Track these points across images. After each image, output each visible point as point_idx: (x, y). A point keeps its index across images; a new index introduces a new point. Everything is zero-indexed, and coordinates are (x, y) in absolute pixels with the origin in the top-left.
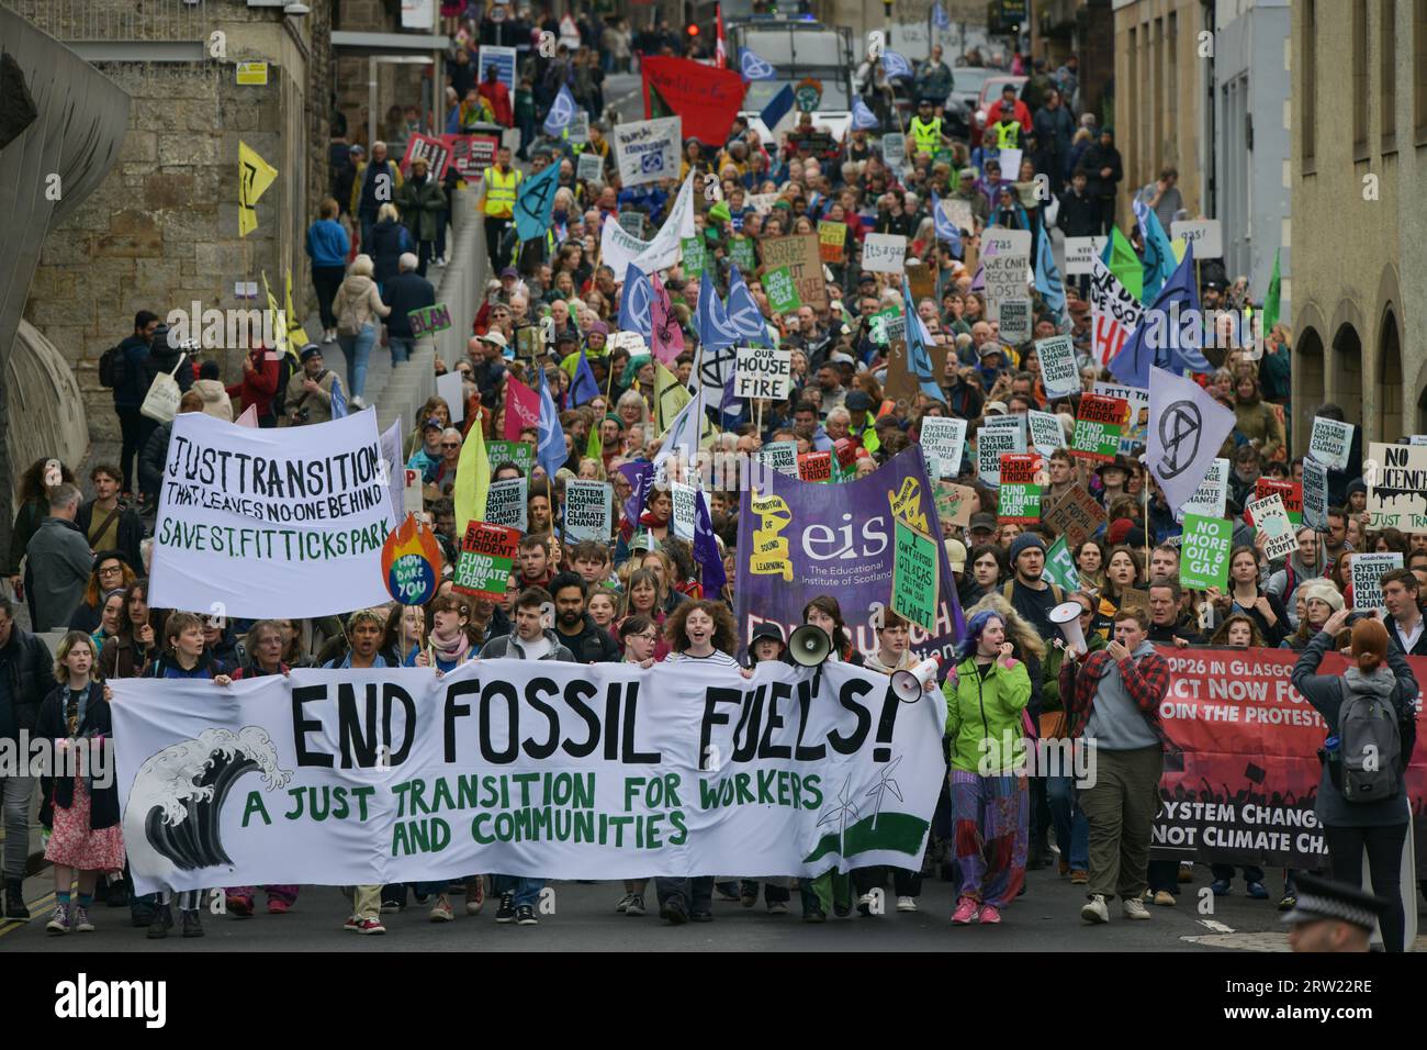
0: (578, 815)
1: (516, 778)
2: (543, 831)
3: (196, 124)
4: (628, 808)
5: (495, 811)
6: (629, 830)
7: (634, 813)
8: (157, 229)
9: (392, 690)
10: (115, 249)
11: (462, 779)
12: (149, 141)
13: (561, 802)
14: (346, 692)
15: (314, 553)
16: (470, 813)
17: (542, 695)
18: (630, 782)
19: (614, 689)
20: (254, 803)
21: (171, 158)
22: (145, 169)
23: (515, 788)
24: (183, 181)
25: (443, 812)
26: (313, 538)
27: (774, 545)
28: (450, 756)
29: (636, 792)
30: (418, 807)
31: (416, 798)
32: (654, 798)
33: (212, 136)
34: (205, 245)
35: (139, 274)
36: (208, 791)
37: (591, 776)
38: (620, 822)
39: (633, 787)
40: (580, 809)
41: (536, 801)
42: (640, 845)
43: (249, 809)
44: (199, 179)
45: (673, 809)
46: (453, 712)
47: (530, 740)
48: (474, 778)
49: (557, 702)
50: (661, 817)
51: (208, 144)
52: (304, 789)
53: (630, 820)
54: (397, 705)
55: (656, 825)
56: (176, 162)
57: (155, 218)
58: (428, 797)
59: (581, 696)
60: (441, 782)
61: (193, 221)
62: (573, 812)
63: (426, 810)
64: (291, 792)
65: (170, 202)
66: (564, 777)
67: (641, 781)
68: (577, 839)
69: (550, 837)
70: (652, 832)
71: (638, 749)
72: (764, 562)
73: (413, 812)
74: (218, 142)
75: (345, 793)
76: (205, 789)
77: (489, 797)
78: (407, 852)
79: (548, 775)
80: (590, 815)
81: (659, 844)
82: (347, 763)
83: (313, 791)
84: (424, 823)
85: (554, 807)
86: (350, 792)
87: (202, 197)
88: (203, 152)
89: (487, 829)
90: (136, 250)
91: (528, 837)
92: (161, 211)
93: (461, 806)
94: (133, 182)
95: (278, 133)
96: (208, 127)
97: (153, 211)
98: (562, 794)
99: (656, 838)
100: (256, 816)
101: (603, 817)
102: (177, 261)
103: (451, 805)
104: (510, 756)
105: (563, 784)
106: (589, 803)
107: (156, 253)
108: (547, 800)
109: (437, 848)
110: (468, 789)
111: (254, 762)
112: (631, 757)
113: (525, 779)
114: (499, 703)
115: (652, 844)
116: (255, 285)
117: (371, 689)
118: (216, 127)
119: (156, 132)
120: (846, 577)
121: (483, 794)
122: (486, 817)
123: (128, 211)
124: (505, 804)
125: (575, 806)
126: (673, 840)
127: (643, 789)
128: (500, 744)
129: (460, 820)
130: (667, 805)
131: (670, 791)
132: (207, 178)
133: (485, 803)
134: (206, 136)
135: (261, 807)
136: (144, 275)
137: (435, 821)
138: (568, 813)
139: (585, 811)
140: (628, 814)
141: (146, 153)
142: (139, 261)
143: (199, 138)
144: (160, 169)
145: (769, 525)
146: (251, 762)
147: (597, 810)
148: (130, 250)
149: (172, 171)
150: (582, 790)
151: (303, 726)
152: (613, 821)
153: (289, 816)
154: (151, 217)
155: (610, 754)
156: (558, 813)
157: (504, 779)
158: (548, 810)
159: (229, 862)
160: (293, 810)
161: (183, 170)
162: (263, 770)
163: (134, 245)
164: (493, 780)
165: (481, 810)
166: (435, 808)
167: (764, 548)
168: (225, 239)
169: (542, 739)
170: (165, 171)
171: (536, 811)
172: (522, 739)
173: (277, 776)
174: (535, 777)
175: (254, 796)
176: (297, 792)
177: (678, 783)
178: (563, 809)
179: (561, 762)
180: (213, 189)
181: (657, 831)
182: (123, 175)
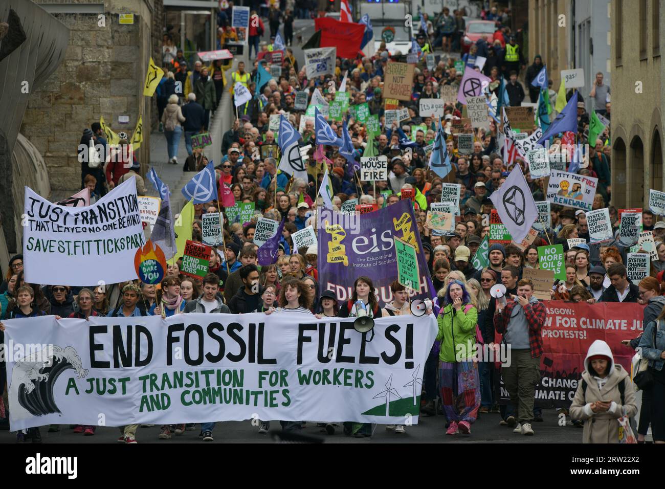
0: (236, 391)
1: (203, 372)
2: (218, 399)
3: (100, 42)
4: (260, 386)
5: (193, 389)
6: (261, 398)
7: (263, 389)
8: (82, 92)
9: (140, 329)
10: (63, 101)
11: (175, 373)
12: (79, 50)
13: (227, 384)
14: (117, 330)
15: (110, 250)
16: (180, 390)
17: (215, 331)
18: (261, 373)
19: (252, 327)
20: (72, 384)
21: (89, 58)
22: (76, 63)
23: (202, 378)
24: (94, 69)
25: (167, 390)
26: (110, 242)
27: (338, 248)
28: (169, 362)
29: (264, 379)
30: (154, 388)
31: (153, 383)
32: (273, 381)
33: (108, 48)
34: (104, 99)
35: (74, 112)
36: (46, 376)
37: (242, 371)
38: (256, 394)
39: (263, 376)
40: (236, 387)
41: (214, 384)
42: (266, 405)
43: (69, 387)
44: (101, 68)
45: (284, 387)
46: (171, 340)
47: (209, 353)
48: (182, 373)
49: (224, 335)
50: (277, 392)
51: (106, 52)
52: (93, 379)
53: (261, 393)
54: (143, 336)
55: (275, 395)
56: (91, 60)
57: (81, 86)
58: (159, 382)
59: (235, 331)
60: (165, 375)
61: (99, 87)
62: (233, 389)
63: (158, 389)
64: (88, 380)
65: (88, 79)
66: (228, 372)
67: (267, 373)
68: (235, 403)
69: (221, 402)
70: (272, 399)
71: (265, 357)
72: (334, 257)
73: (152, 390)
74: (110, 51)
75: (115, 381)
76: (44, 375)
77: (189, 382)
78: (149, 410)
79: (219, 371)
80: (241, 390)
81: (276, 405)
82: (117, 365)
83: (98, 380)
84: (157, 396)
85: (223, 387)
86: (117, 380)
87: (103, 76)
88: (104, 56)
89: (188, 398)
90: (72, 101)
91: (210, 402)
92: (84, 83)
93: (175, 387)
94: (71, 70)
95: (139, 47)
96: (106, 44)
97: (80, 83)
98: (227, 380)
99: (275, 402)
100: (72, 390)
101: (247, 391)
102: (92, 106)
103: (170, 387)
104: (199, 361)
105: (227, 376)
106: (241, 385)
107: (82, 102)
108: (219, 383)
109: (165, 408)
110: (179, 378)
111: (71, 364)
112: (262, 361)
113: (206, 373)
114: (194, 335)
115: (272, 405)
116: (128, 117)
117: (129, 328)
118: (110, 44)
119: (81, 46)
120: (374, 262)
121: (186, 381)
122: (188, 392)
123: (68, 83)
124: (197, 386)
125: (234, 386)
126: (284, 404)
127: (268, 377)
128: (194, 356)
129: (175, 394)
130: (281, 385)
131: (283, 378)
132: (105, 68)
133: (187, 385)
134: (105, 48)
135: (74, 386)
136: (76, 113)
137: (163, 395)
138: (230, 390)
139: (238, 389)
140: (260, 390)
141: (77, 56)
142: (74, 106)
143: (101, 49)
144: (83, 63)
145: (336, 238)
146: (69, 364)
147: (245, 388)
148: (69, 101)
149: (89, 64)
150: (237, 378)
151: (95, 347)
152: (253, 393)
153: (87, 392)
154: (79, 86)
155: (251, 360)
156: (225, 390)
157: (196, 373)
158: (220, 389)
159: (59, 411)
160: (89, 389)
161: (94, 64)
162: (75, 369)
163: (71, 98)
164: (191, 374)
165: (185, 389)
166: (163, 388)
167: (334, 250)
168: (114, 96)
169: (215, 353)
170: (86, 64)
171: (213, 389)
172: (205, 353)
173: (82, 372)
174: (212, 372)
175: (71, 380)
176: (91, 380)
177: (287, 375)
178: (228, 388)
179: (225, 364)
180: (107, 73)
181: (275, 399)
182: (66, 66)
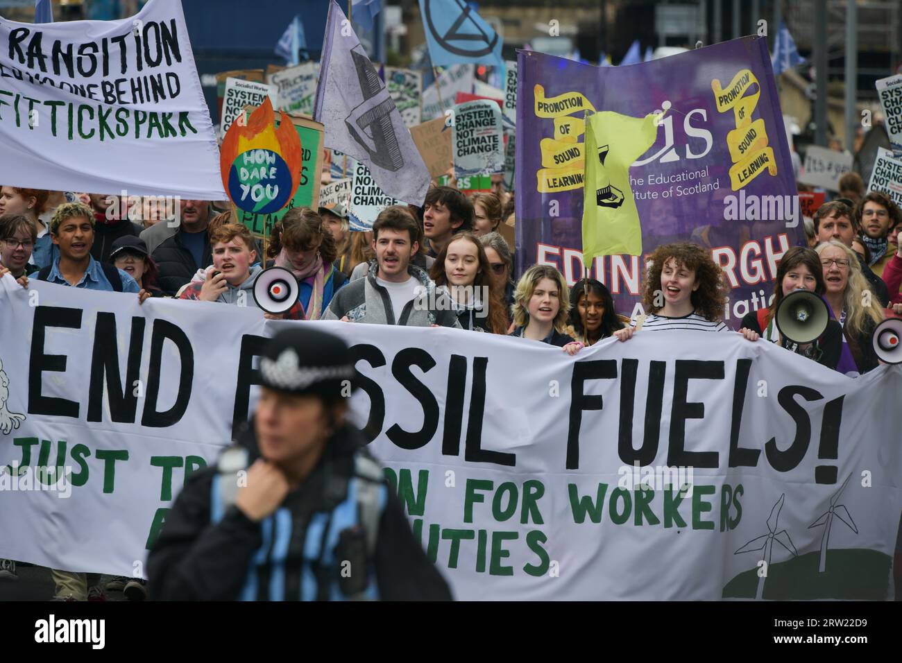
4: (468, 518)
6: (469, 548)
7: (475, 526)
9: (165, 329)
14: (106, 323)
17: (363, 366)
18: (472, 484)
19: (457, 364)
29: (480, 499)
32: (504, 507)
37: (424, 475)
38: (456, 536)
39: (476, 491)
42: (480, 568)
45: (531, 526)
49: (383, 376)
50: (513, 536)
52: (34, 441)
53: (469, 534)
54: (170, 348)
55: (505, 544)
59: (415, 369)
64: (17, 441)
67: (487, 485)
70: (498, 554)
71: (486, 445)
75: (87, 453)
80: (419, 523)
81: (508, 571)
82: (95, 415)
86: (93, 453)
99: (504, 562)
101: (434, 529)
106: (418, 509)
112: (476, 453)
115: (497, 570)
117: (138, 324)
126: (530, 570)
127: (489, 496)
130: (524, 520)
131: (530, 503)
140: (467, 526)
147: (428, 519)
150: (409, 491)
152: (448, 534)
155: (450, 447)
160: (19, 463)
176: (25, 443)
177: (540, 493)
181: (506, 554)
